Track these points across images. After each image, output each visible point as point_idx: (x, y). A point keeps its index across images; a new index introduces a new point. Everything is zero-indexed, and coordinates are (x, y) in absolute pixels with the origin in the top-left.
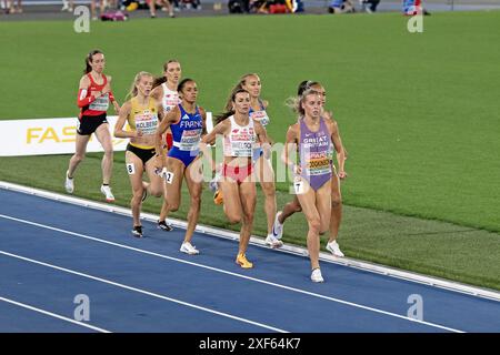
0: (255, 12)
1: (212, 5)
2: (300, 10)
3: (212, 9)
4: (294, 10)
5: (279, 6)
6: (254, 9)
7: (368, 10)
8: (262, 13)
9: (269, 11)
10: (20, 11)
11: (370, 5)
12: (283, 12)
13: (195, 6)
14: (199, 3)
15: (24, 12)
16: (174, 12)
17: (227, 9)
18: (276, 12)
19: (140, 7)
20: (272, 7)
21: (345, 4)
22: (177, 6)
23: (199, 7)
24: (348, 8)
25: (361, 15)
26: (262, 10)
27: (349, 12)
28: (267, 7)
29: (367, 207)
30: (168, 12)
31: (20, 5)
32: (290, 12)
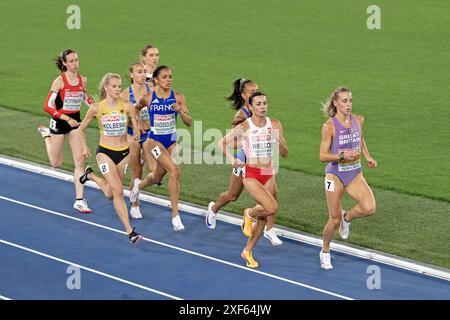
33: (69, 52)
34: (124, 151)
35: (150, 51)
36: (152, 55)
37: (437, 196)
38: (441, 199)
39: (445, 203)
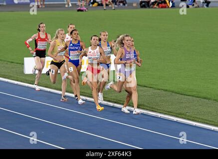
0: (153, 7)
1: (132, 4)
2: (173, 6)
3: (133, 6)
4: (170, 6)
5: (163, 5)
6: (152, 6)
7: (205, 6)
8: (155, 8)
9: (159, 7)
10: (44, 6)
11: (206, 4)
12: (165, 7)
13: (124, 4)
14: (126, 3)
15: (45, 7)
16: (115, 7)
17: (139, 6)
18: (162, 7)
19: (99, 5)
20: (160, 5)
21: (194, 3)
22: (116, 4)
23: (126, 5)
24: (195, 5)
25: (202, 8)
26: (155, 6)
27: (196, 7)
28: (158, 5)
29: (205, 98)
30: (112, 7)
31: (43, 4)
32: (169, 7)
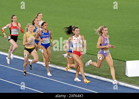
33: (14, 16)
34: (33, 48)
35: (40, 15)
36: (40, 16)
37: (116, 58)
38: (117, 60)
39: (118, 61)
